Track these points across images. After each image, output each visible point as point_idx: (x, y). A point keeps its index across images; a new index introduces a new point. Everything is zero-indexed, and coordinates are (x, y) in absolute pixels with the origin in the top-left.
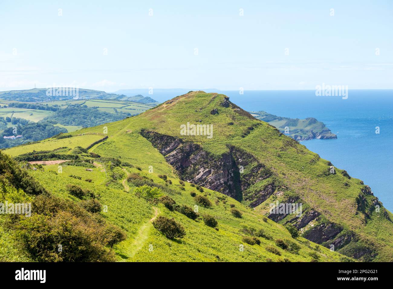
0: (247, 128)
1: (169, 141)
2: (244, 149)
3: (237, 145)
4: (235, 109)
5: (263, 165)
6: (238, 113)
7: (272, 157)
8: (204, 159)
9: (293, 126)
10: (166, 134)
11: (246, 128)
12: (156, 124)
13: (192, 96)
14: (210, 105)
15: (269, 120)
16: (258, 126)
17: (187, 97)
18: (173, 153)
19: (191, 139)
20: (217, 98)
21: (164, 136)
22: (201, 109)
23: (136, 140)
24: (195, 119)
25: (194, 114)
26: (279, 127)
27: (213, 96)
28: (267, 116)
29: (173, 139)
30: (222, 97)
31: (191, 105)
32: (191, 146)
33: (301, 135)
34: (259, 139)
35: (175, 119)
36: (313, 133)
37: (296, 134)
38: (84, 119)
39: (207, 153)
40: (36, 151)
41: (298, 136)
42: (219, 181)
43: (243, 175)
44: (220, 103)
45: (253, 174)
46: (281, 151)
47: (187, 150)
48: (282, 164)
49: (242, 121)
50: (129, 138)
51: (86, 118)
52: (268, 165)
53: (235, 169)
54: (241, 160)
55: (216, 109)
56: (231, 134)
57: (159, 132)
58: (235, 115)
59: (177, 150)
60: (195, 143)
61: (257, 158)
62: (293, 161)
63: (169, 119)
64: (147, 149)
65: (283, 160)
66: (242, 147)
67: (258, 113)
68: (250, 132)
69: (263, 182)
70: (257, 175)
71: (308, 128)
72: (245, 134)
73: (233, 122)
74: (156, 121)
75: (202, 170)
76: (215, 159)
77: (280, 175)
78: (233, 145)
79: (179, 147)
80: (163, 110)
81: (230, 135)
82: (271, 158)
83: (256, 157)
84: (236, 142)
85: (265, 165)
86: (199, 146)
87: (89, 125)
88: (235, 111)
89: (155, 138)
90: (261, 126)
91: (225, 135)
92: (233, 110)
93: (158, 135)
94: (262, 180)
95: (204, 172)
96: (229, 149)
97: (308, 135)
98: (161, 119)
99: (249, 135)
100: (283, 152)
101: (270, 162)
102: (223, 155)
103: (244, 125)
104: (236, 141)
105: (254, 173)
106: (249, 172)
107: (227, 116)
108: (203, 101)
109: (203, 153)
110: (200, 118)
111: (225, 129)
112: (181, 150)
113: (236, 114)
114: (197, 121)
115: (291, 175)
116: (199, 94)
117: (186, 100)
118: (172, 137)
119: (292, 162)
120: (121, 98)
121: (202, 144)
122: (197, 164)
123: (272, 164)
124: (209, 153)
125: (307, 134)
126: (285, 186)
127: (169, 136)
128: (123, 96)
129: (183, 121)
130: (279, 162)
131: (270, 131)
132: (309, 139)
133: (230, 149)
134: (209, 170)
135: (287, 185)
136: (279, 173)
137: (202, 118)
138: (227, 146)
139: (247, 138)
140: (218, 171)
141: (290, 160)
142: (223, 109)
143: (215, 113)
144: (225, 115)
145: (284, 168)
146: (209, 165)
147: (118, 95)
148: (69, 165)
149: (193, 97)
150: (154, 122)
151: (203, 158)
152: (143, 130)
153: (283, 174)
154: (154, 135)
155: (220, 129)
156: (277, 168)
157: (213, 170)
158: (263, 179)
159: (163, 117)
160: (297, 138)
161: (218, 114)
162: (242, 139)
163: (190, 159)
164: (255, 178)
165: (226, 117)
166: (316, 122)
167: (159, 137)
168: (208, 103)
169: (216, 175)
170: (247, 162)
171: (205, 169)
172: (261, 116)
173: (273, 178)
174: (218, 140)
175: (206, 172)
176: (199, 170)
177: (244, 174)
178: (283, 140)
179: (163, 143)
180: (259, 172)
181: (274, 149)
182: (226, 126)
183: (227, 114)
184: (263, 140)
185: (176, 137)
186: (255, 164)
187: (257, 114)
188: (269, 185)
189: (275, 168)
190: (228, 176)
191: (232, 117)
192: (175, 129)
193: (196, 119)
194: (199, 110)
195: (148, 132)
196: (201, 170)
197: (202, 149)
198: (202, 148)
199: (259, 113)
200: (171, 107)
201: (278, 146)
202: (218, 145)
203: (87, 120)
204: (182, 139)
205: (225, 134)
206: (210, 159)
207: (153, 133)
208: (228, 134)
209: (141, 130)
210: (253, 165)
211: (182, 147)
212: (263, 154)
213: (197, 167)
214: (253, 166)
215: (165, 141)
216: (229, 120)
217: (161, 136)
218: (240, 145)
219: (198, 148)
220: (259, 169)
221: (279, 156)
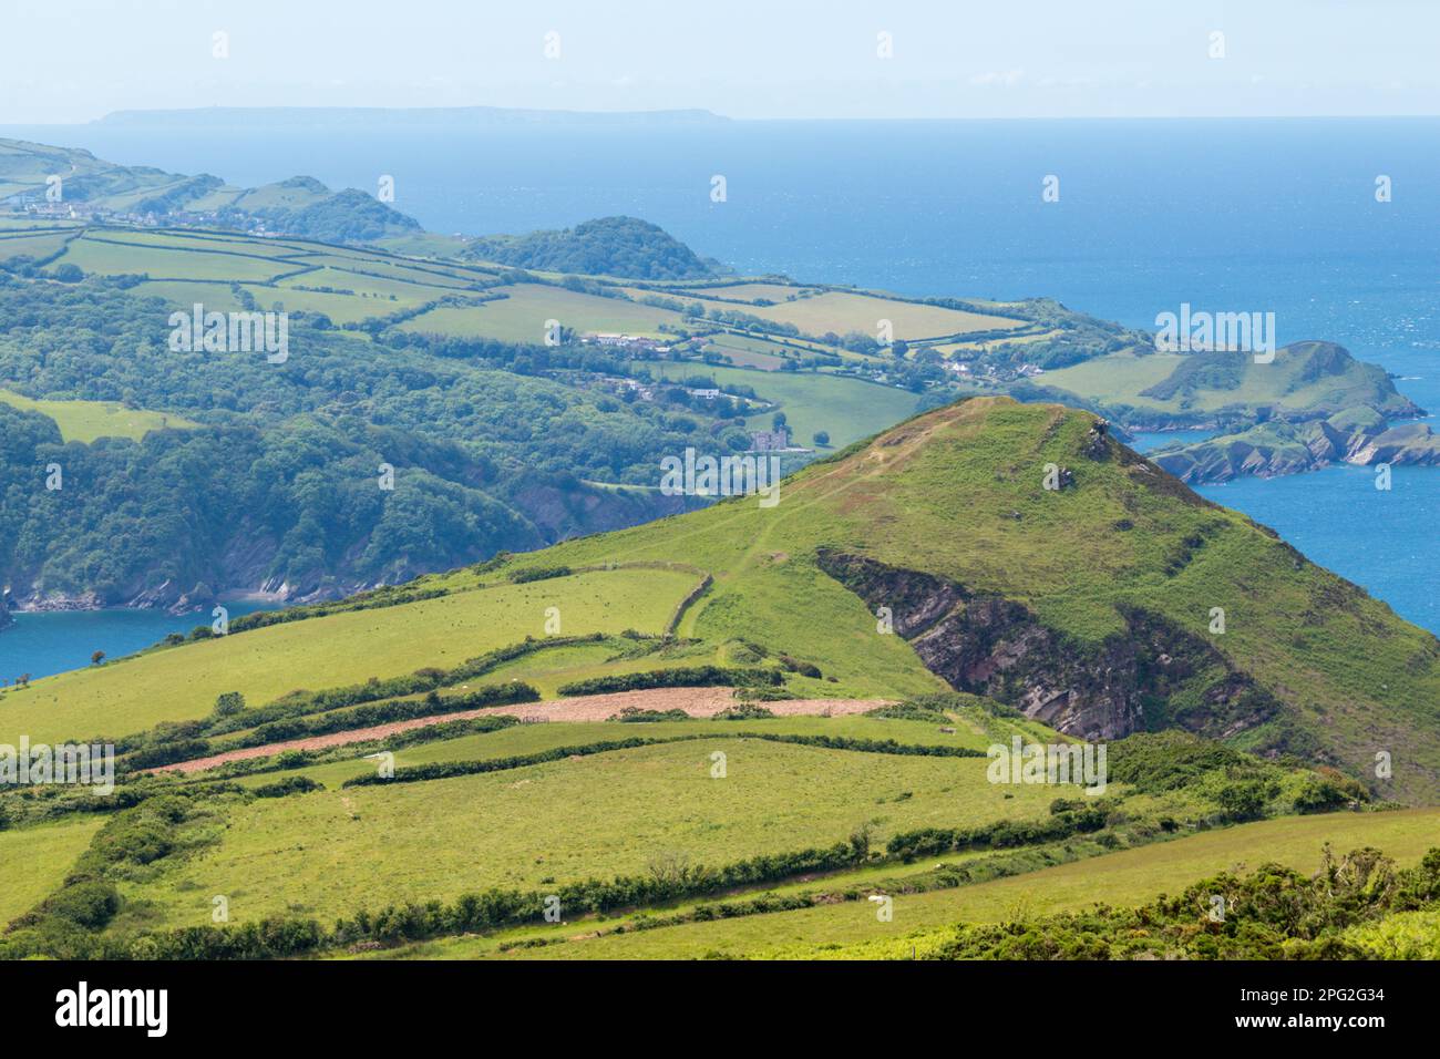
0: (1180, 538)
1: (919, 590)
2: (1178, 617)
3: (1152, 606)
4: (1132, 468)
5: (1246, 678)
6: (1142, 483)
7: (1276, 647)
8: (1043, 653)
9: (1217, 387)
10: (905, 567)
11: (1178, 541)
12: (867, 530)
13: (973, 417)
14: (1045, 455)
15: (1084, 350)
16: (1217, 530)
17: (955, 420)
18: (932, 635)
19: (995, 584)
20: (1065, 426)
21: (900, 572)
22: (1014, 470)
23: (810, 590)
24: (997, 508)
25: (992, 489)
26: (1142, 395)
27: (1052, 419)
28: (1070, 326)
29: (930, 584)
30: (1086, 420)
31: (977, 453)
32: (994, 610)
33: (1268, 445)
34: (1225, 581)
35: (927, 508)
36: (1330, 432)
37: (1240, 437)
38: (98, 351)
39: (1055, 636)
40: (534, 637)
41: (1253, 448)
42: (1097, 734)
43: (1176, 712)
44: (1078, 444)
45: (1213, 707)
46: (1305, 624)
47: (981, 625)
48: (1311, 672)
49: (1163, 516)
50: (784, 580)
51: (107, 349)
52: (1263, 676)
53: (1146, 691)
54: (1167, 659)
55: (1067, 471)
56: (1128, 564)
57: (881, 560)
58: (1133, 491)
59: (947, 624)
60: (1009, 598)
61: (1225, 652)
62: (1348, 663)
63: (908, 510)
64: (853, 621)
65: (1312, 657)
66: (1169, 614)
67: (1020, 310)
68: (1193, 556)
69: (1248, 736)
70: (1227, 713)
71: (1301, 401)
72: (1177, 564)
73: (1130, 516)
74: (861, 516)
75: (1039, 694)
76: (1084, 657)
77: (1306, 713)
78: (1140, 603)
79: (953, 613)
80: (876, 473)
81: (1124, 567)
82: (1271, 650)
83: (1222, 648)
84: (1149, 593)
85: (1253, 675)
86: (1025, 609)
87: (126, 385)
88: (1132, 475)
89: (867, 579)
90: (1228, 532)
91: (1108, 567)
92: (1125, 471)
93: (878, 569)
94: (1244, 730)
95: (1046, 700)
96: (1127, 618)
97: (1305, 443)
98: (881, 510)
99: (1190, 568)
100: (1313, 630)
101: (1269, 666)
102: (1110, 641)
103: (1170, 528)
104: (1148, 589)
105: (1216, 703)
106: (1200, 703)
107: (1108, 497)
108: (1019, 439)
109: (1041, 635)
110: (1015, 503)
111: (1106, 546)
112: (960, 621)
113: (1136, 488)
114: (1006, 518)
115: (1344, 711)
116: (998, 410)
117: (955, 433)
118: (930, 576)
119: (1346, 665)
120: (195, 196)
121: (1031, 600)
122: (1016, 673)
123: (1278, 674)
124: (1062, 634)
125: (1299, 437)
126: (1325, 753)
127: (919, 574)
128: (203, 185)
129: (956, 517)
130: (1299, 666)
131: (1264, 552)
132: (1308, 465)
133: (1129, 616)
134: (1061, 693)
135: (1332, 750)
136: (1303, 705)
137: (1024, 506)
138: (1120, 608)
139: (1183, 578)
140: (1092, 696)
141: (1338, 659)
142: (1092, 467)
143: (1066, 485)
144: (1099, 491)
145: (1320, 689)
146: (1063, 675)
147: (177, 176)
148: (888, 716)
149: (980, 423)
150: (856, 520)
151: (1039, 649)
152: (823, 552)
153: (1318, 709)
154: (864, 568)
155: (1089, 546)
156: (1296, 689)
157: (1074, 696)
158: (1247, 725)
159: (883, 501)
160: (1247, 461)
161: (1076, 488)
162: (1168, 582)
163: (993, 654)
164: (1220, 721)
165: (1104, 500)
166: (1346, 363)
167: (881, 577)
168: (1036, 447)
169: (1089, 712)
170: (1190, 666)
171: (1047, 689)
172: (1035, 329)
173: (1283, 724)
174: (1085, 586)
175: (1051, 701)
176: (1027, 693)
177: (1181, 708)
178: (1311, 583)
179: (895, 598)
180: (1234, 703)
181: (1279, 618)
182: (1107, 534)
183: (1106, 489)
184: (1240, 585)
185: (943, 575)
186: (1221, 673)
187: (1018, 318)
188: (1270, 747)
189: (1286, 689)
190: (1127, 714)
191: (1124, 499)
192: (933, 546)
193: (1003, 508)
194: (1009, 475)
195: (843, 559)
196: (1035, 694)
197: (1034, 619)
198: (1034, 615)
199: (1027, 314)
200: (905, 460)
201: (1292, 607)
202: (1087, 603)
203: (116, 356)
204: (964, 584)
205: (1108, 563)
206: (1064, 656)
207: (860, 561)
208: (1116, 563)
209: (819, 553)
210: (1212, 678)
211: (965, 611)
212: (1244, 637)
213: (1019, 683)
214: (1211, 682)
215: (901, 590)
216: (1116, 511)
217: (891, 574)
218: (1165, 604)
219: (1019, 615)
220: (1234, 690)
221: (1300, 644)
